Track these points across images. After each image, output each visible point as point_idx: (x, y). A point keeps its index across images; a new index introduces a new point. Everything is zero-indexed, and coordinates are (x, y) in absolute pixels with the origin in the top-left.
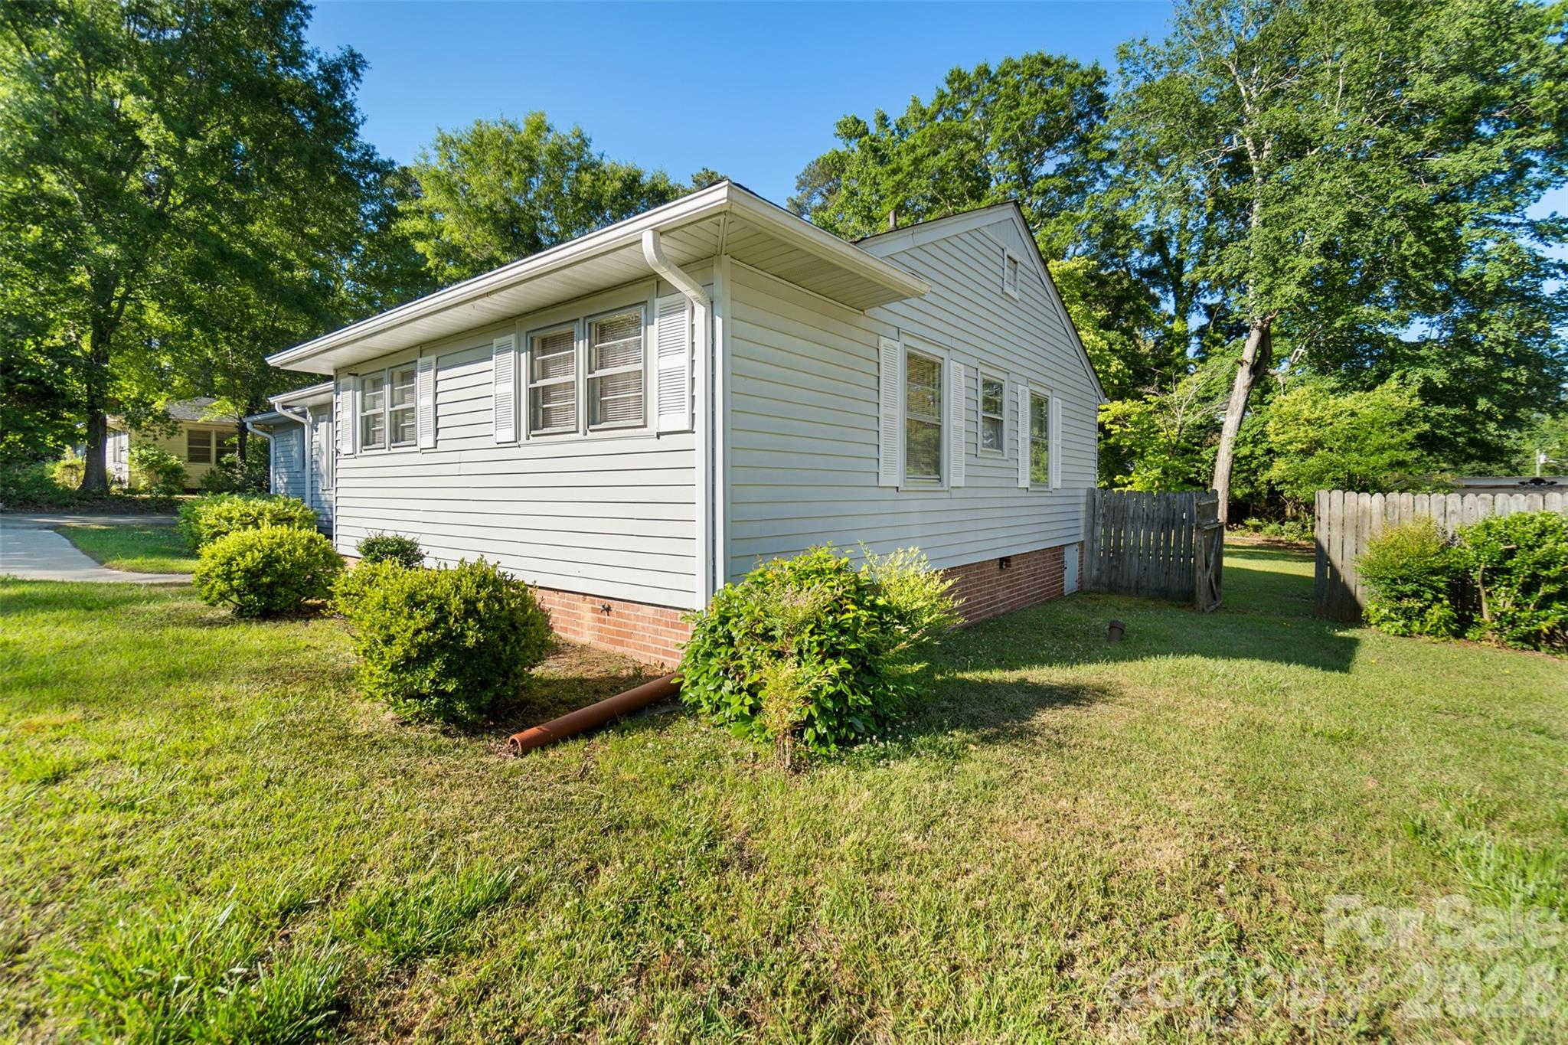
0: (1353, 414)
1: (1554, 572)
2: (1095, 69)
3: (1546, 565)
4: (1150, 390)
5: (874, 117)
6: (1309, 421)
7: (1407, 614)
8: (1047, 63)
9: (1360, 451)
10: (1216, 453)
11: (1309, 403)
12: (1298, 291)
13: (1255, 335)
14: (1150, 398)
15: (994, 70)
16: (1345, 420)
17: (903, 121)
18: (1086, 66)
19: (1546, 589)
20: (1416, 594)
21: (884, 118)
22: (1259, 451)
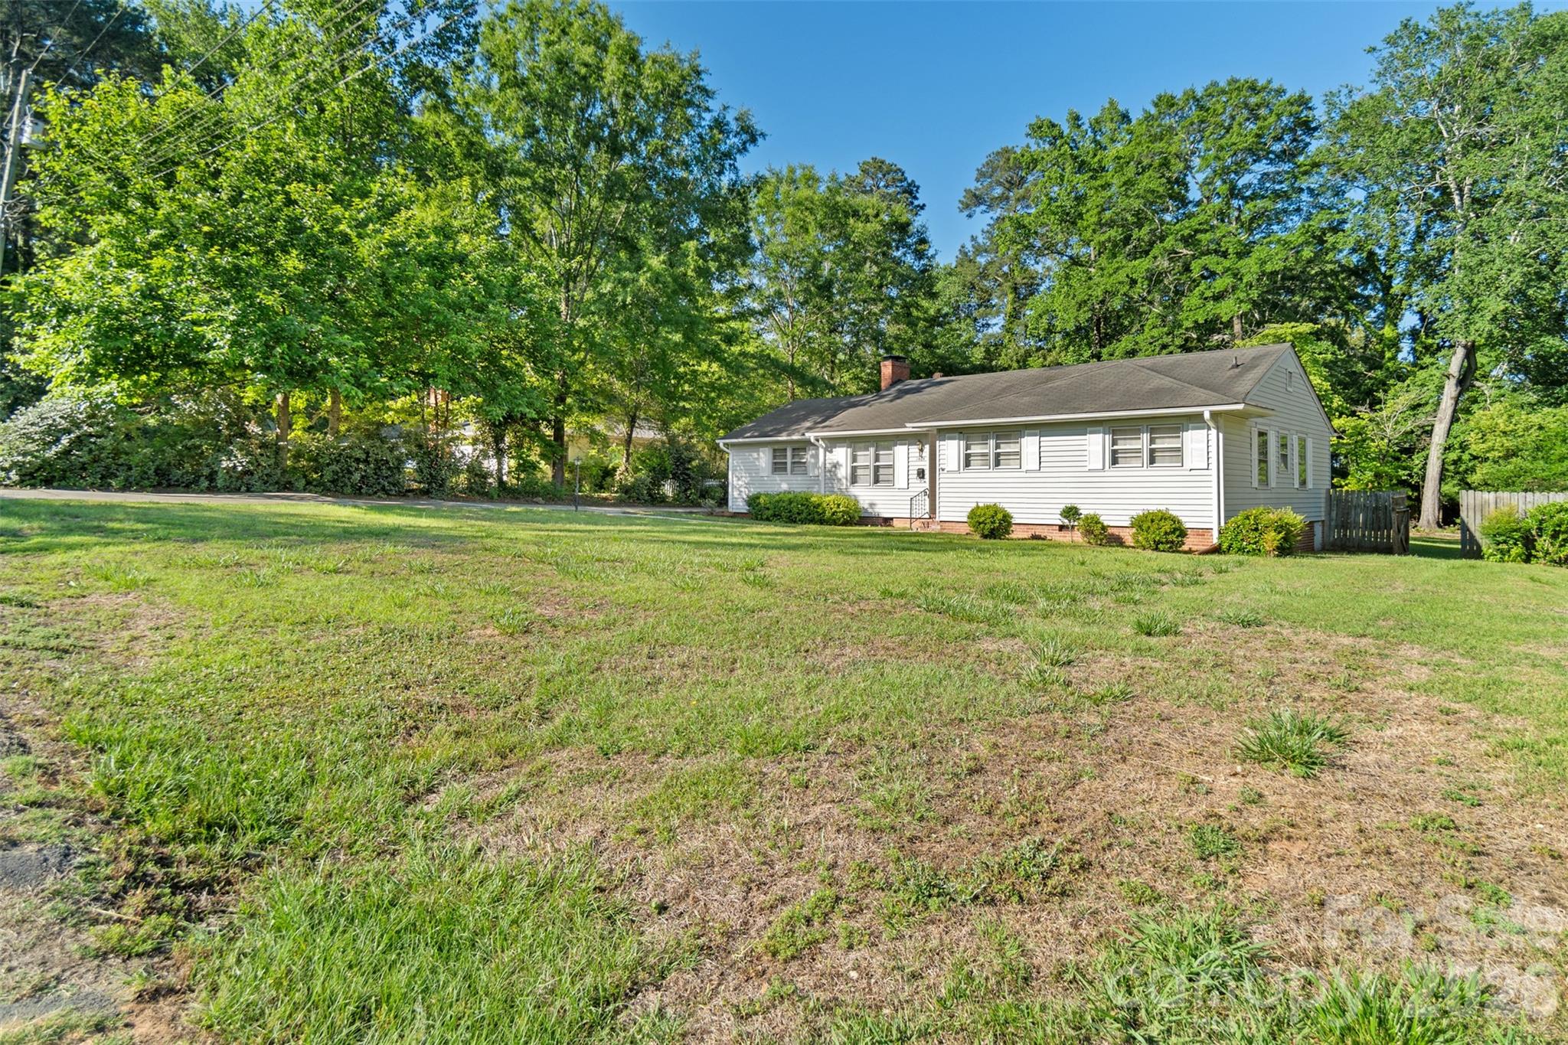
0: (1541, 428)
1: (1563, 528)
2: (1301, 97)
3: (1559, 526)
4: (1362, 408)
5: (1066, 116)
6: (1505, 433)
7: (1502, 552)
8: (1254, 89)
9: (1546, 459)
10: (1426, 458)
11: (1505, 417)
12: (1488, 327)
13: (1460, 352)
14: (1362, 415)
15: (1199, 93)
16: (1534, 433)
17: (1097, 121)
18: (1292, 92)
19: (1561, 537)
20: (1505, 542)
21: (1077, 118)
22: (1466, 457)
